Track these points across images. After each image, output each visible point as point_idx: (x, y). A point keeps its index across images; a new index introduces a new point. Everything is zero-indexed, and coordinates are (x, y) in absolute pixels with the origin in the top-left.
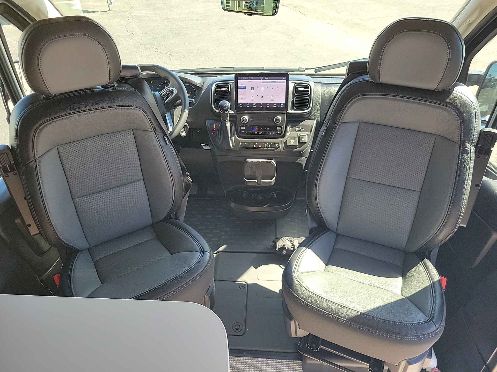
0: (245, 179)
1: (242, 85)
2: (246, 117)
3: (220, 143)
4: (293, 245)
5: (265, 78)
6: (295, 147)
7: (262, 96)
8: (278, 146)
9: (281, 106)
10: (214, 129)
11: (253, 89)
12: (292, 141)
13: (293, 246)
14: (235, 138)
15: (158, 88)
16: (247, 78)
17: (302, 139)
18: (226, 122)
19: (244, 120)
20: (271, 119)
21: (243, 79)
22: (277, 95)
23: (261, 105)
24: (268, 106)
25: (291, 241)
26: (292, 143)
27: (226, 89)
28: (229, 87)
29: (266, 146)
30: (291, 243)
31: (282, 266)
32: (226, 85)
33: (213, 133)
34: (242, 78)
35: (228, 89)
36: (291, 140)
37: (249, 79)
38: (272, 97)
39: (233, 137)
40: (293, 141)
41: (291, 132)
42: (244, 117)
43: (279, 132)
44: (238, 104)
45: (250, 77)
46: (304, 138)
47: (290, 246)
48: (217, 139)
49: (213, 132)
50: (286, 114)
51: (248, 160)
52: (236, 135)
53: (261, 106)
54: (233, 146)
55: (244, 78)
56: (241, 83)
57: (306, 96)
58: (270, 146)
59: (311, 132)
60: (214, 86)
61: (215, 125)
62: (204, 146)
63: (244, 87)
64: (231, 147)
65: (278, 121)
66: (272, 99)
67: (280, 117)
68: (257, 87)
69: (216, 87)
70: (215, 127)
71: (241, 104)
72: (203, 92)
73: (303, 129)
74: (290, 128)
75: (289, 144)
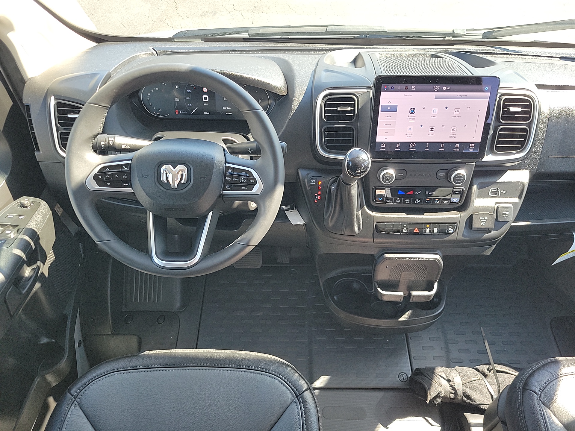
0: (379, 289)
1: (390, 104)
2: (392, 172)
3: (330, 224)
4: (454, 389)
5: (444, 88)
6: (489, 231)
7: (432, 128)
8: (452, 230)
9: (471, 149)
10: (319, 193)
11: (412, 111)
12: (482, 220)
13: (453, 390)
14: (364, 214)
15: (188, 91)
16: (403, 86)
17: (503, 215)
18: (351, 187)
19: (388, 178)
20: (441, 175)
21: (392, 90)
22: (465, 126)
23: (427, 147)
24: (442, 148)
25: (449, 381)
26: (481, 223)
27: (349, 108)
28: (355, 103)
29: (429, 229)
30: (450, 384)
31: (429, 419)
32: (348, 100)
33: (316, 201)
34: (390, 86)
35: (353, 109)
36: (480, 218)
37: (406, 90)
38: (453, 130)
39: (360, 211)
40: (485, 220)
41: (479, 197)
42: (386, 173)
43: (456, 200)
44: (377, 143)
45: (409, 86)
46: (507, 213)
47: (449, 389)
48: (326, 215)
49: (316, 198)
50: (474, 163)
51: (388, 256)
52: (365, 207)
53: (427, 148)
54: (359, 228)
55: (395, 86)
56: (386, 98)
57: (522, 124)
58: (436, 229)
59: (519, 197)
60: (320, 101)
61: (320, 183)
62: (287, 210)
63: (394, 109)
64: (355, 232)
65: (461, 180)
66: (452, 134)
67: (463, 172)
68: (424, 108)
69: (325, 103)
70: (320, 188)
71: (383, 145)
72: (293, 111)
73: (504, 192)
74: (478, 190)
75: (475, 225)
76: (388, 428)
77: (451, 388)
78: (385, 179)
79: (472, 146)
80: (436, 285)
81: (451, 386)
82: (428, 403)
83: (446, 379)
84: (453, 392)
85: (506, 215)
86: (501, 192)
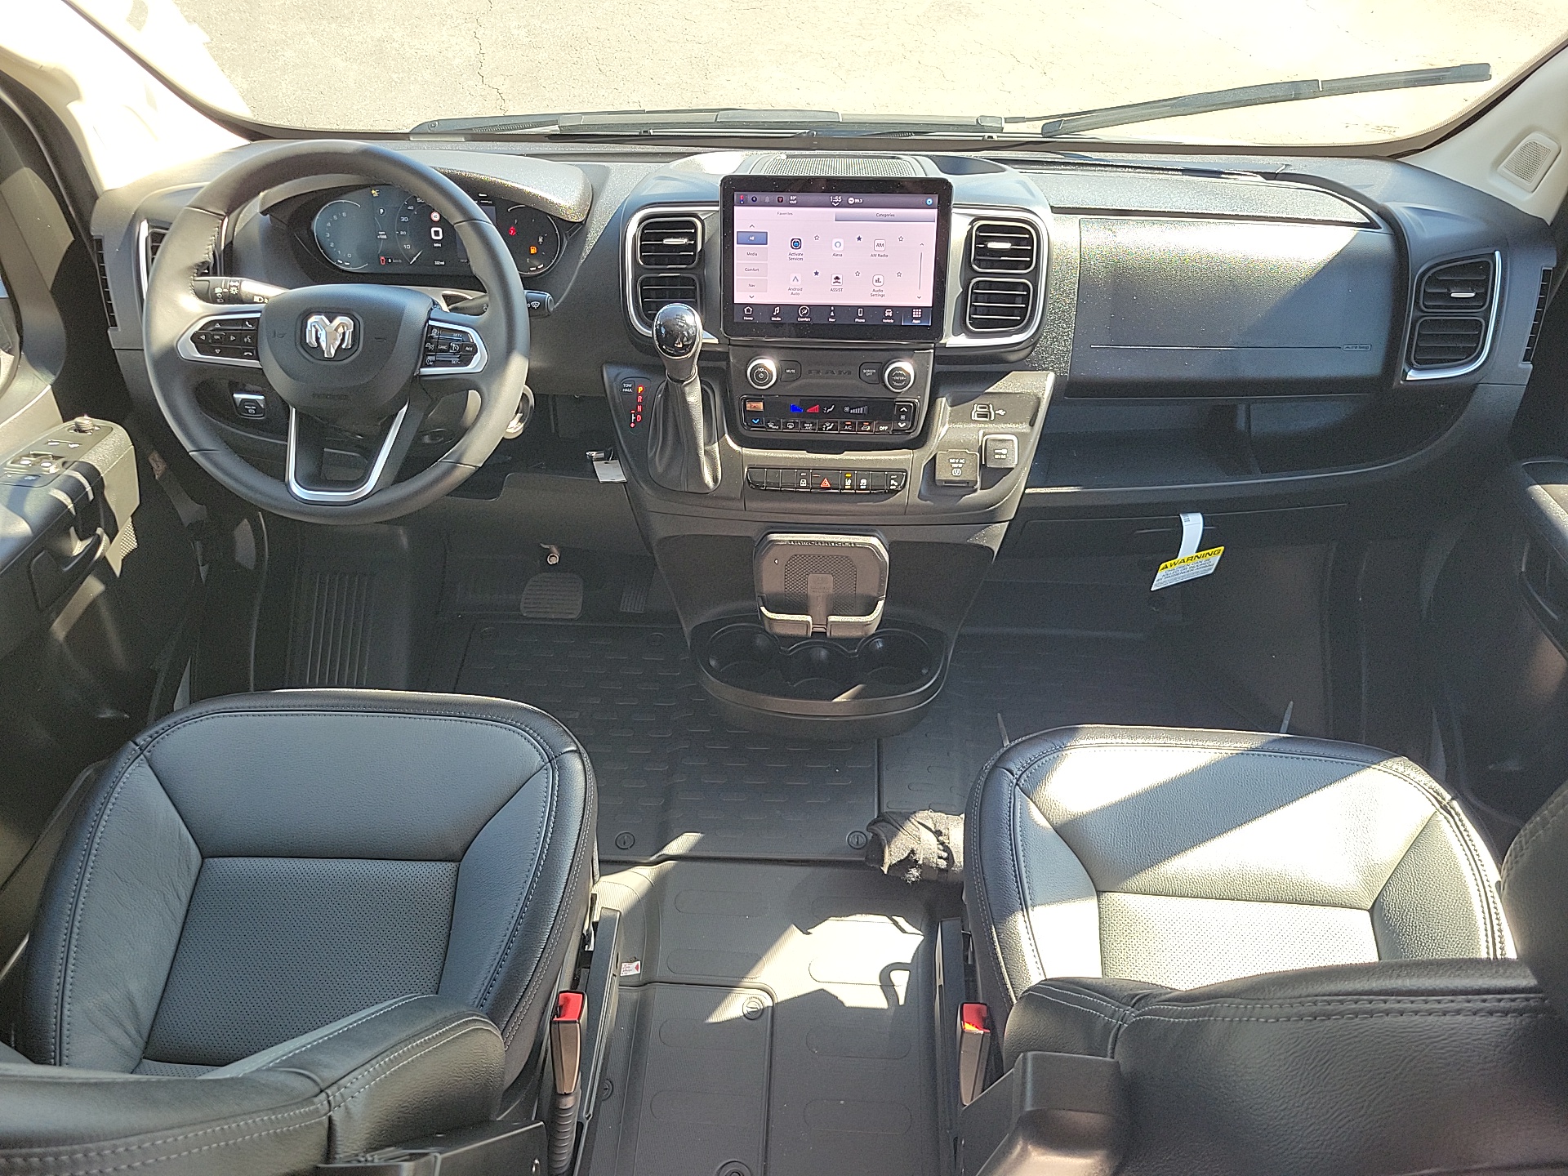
0: (763, 609)
1: (752, 229)
2: (769, 364)
3: (660, 470)
4: (947, 849)
5: (851, 201)
6: (969, 487)
7: (837, 278)
8: (896, 484)
9: (916, 319)
10: (639, 408)
11: (796, 244)
12: (954, 465)
13: (944, 851)
14: (725, 450)
15: (403, 219)
16: (775, 196)
17: (997, 456)
18: (687, 389)
19: (761, 376)
20: (869, 372)
21: (754, 203)
22: (899, 274)
23: (832, 314)
24: (860, 318)
25: (938, 833)
26: (953, 470)
27: (685, 241)
28: (696, 231)
29: (850, 481)
30: (938, 840)
31: (901, 921)
32: (684, 225)
33: (632, 425)
34: (750, 196)
35: (693, 242)
36: (951, 461)
37: (780, 203)
38: (878, 281)
39: (716, 444)
40: (960, 465)
41: (950, 422)
42: (758, 366)
43: (904, 424)
44: (735, 306)
45: (784, 196)
46: (1004, 451)
47: (936, 850)
48: (652, 449)
49: (633, 418)
50: (932, 351)
51: (775, 537)
52: (727, 436)
53: (832, 317)
54: (715, 480)
55: (760, 196)
56: (746, 218)
57: (1019, 276)
58: (864, 481)
59: (1032, 424)
60: (633, 228)
61: (640, 389)
62: (598, 460)
63: (761, 239)
64: (707, 486)
65: (903, 381)
66: (876, 289)
67: (907, 366)
68: (817, 238)
69: (643, 231)
70: (640, 399)
71: (748, 311)
72: (588, 249)
73: (1001, 412)
74: (949, 408)
75: (942, 475)
76: (810, 933)
77: (940, 847)
78: (758, 378)
79: (917, 313)
80: (881, 604)
81: (942, 844)
82: (886, 872)
83: (933, 830)
84: (945, 855)
85: (1003, 457)
86: (995, 414)
